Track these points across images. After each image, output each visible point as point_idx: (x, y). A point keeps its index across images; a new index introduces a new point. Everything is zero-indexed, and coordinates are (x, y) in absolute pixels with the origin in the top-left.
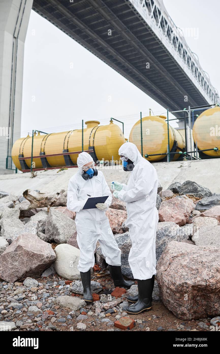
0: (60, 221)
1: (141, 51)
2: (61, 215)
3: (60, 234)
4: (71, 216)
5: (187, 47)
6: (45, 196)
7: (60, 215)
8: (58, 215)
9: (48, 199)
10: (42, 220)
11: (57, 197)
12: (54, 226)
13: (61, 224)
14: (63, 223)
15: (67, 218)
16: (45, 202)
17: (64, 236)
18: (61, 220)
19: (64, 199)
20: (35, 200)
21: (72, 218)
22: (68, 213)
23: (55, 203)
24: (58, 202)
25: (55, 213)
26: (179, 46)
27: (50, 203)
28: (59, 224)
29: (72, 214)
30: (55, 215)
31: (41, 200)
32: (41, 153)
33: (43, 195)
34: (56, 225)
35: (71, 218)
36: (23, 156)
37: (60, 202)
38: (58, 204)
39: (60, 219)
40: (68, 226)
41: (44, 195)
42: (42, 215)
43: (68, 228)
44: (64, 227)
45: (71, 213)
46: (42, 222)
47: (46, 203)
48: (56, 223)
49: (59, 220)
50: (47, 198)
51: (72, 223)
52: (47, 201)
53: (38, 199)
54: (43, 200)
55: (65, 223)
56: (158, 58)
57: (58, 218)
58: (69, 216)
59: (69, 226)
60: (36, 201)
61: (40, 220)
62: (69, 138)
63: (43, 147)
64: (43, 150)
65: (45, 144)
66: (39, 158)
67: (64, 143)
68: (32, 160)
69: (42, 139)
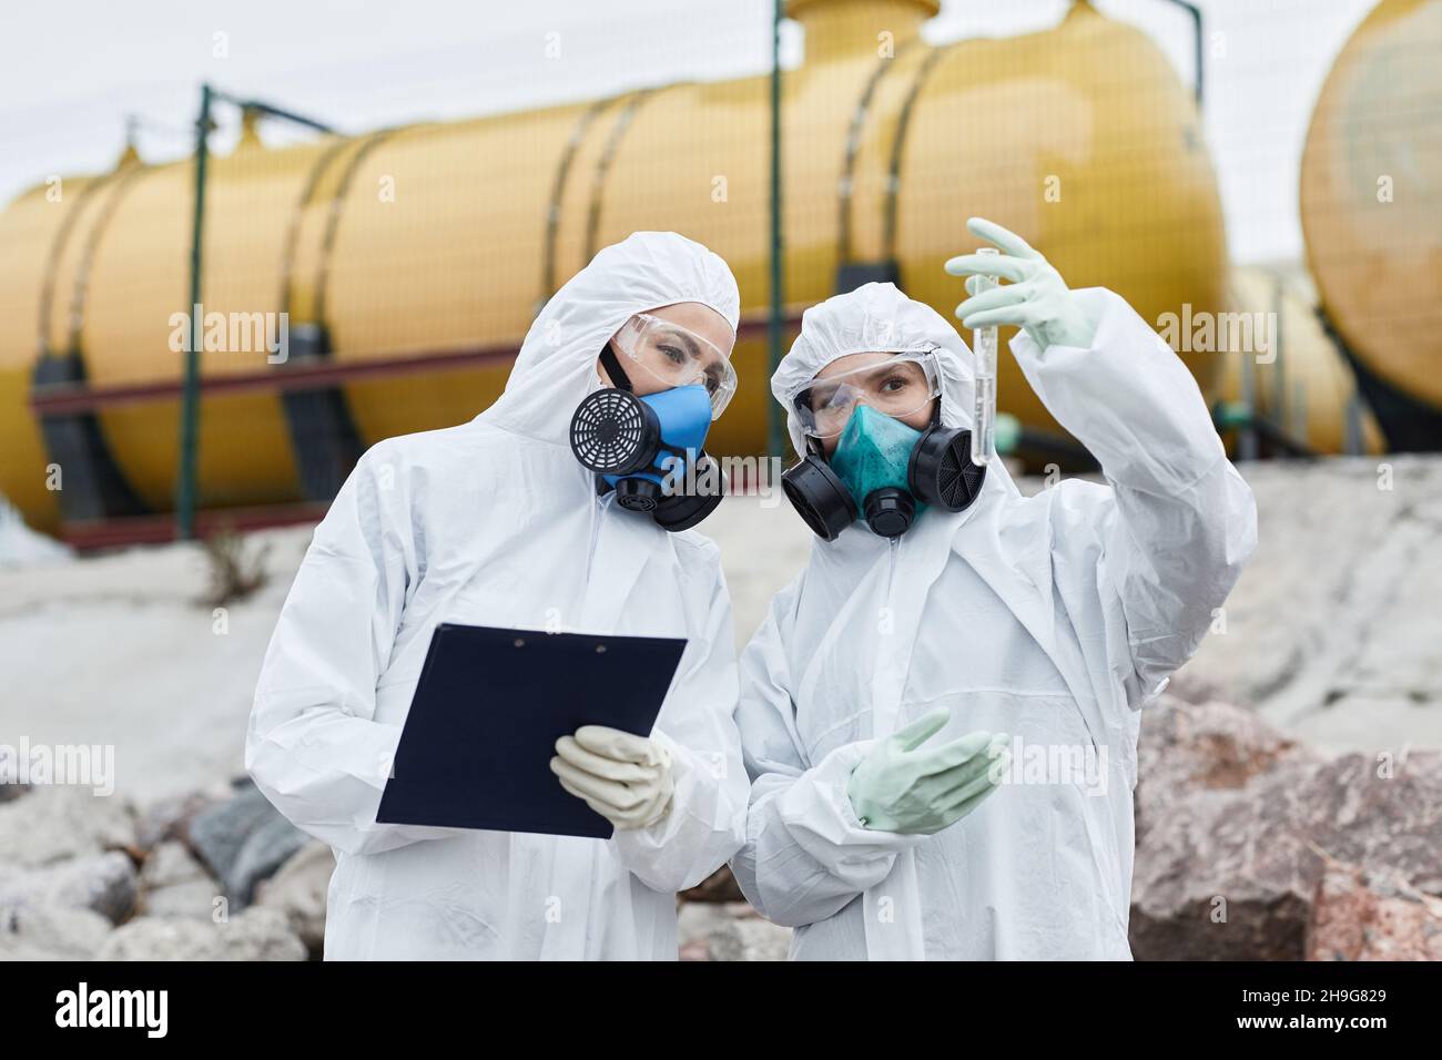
62: (604, 166)
63: (305, 275)
64: (304, 305)
65: (328, 242)
66: (267, 396)
67: (552, 230)
68: (192, 418)
69: (295, 185)
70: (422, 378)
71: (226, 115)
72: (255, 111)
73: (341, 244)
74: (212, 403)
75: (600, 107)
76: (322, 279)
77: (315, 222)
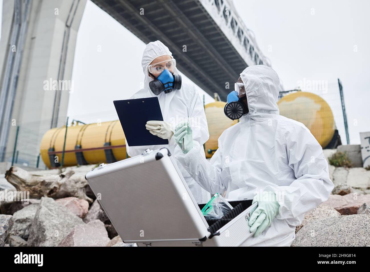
0: (53, 218)
1: (209, 51)
2: (58, 208)
3: (47, 238)
4: (79, 213)
5: (259, 50)
6: (42, 179)
7: (56, 207)
8: (53, 207)
9: (45, 184)
10: (30, 218)
11: (60, 180)
12: (41, 225)
13: (53, 222)
14: (58, 220)
15: (68, 213)
16: (39, 189)
17: (54, 243)
18: (56, 216)
19: (72, 186)
20: (24, 185)
21: (81, 216)
22: (74, 208)
23: (56, 192)
24: (62, 191)
25: (48, 204)
26: (250, 48)
27: (48, 191)
28: (50, 222)
29: (80, 210)
30: (47, 207)
31: (33, 186)
32: (76, 147)
33: (38, 178)
34: (43, 224)
35: (79, 216)
36: (53, 149)
37: (65, 190)
38: (62, 193)
39: (53, 213)
40: (65, 226)
41: (41, 177)
42: (32, 210)
43: (66, 229)
44: (57, 227)
45: (81, 208)
46: (29, 220)
47: (41, 191)
48: (44, 219)
49: (52, 216)
50: (43, 183)
51: (75, 222)
52: (43, 188)
53: (29, 184)
54: (37, 185)
55: (62, 220)
56: (227, 60)
57: (50, 212)
58: (75, 213)
59: (68, 226)
60: (24, 187)
61: (27, 218)
62: (113, 128)
63: (79, 140)
64: (79, 143)
65: (82, 136)
66: (74, 153)
67: (106, 134)
68: (63, 155)
69: (79, 129)
70: (91, 151)
71: (75, 123)
72: (78, 122)
73: (84, 135)
74: (65, 154)
75: (113, 121)
76: (81, 139)
77: (81, 133)
